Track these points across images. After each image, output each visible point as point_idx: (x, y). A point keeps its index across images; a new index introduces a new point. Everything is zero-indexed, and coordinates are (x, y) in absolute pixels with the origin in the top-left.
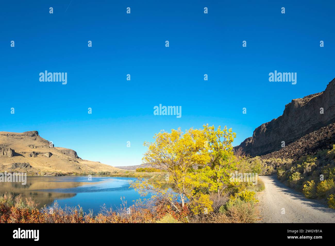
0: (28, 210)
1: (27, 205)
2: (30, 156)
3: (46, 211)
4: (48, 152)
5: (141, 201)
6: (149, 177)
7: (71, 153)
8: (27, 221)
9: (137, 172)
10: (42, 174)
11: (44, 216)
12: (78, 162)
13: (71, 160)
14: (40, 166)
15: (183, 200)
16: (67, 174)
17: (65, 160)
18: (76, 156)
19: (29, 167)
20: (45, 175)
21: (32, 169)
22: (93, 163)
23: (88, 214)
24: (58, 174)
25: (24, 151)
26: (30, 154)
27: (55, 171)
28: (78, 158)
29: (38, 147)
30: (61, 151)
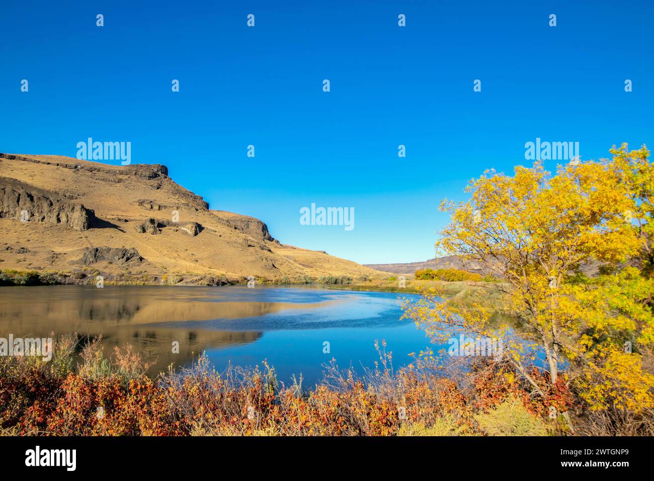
0: (119, 382)
1: (118, 367)
2: (140, 230)
3: (172, 382)
4: (193, 222)
5: (432, 355)
6: (451, 293)
7: (253, 226)
8: (114, 415)
9: (417, 279)
10: (172, 281)
11: (166, 398)
12: (270, 251)
13: (252, 244)
14: (167, 259)
15: (552, 363)
16: (240, 280)
17: (236, 245)
18: (265, 235)
19: (135, 260)
20: (179, 284)
21: (143, 267)
22: (309, 255)
23: (289, 387)
24: (216, 280)
25: (125, 215)
26: (140, 224)
27: (208, 273)
28: (271, 239)
29: (165, 207)
30: (228, 221)
